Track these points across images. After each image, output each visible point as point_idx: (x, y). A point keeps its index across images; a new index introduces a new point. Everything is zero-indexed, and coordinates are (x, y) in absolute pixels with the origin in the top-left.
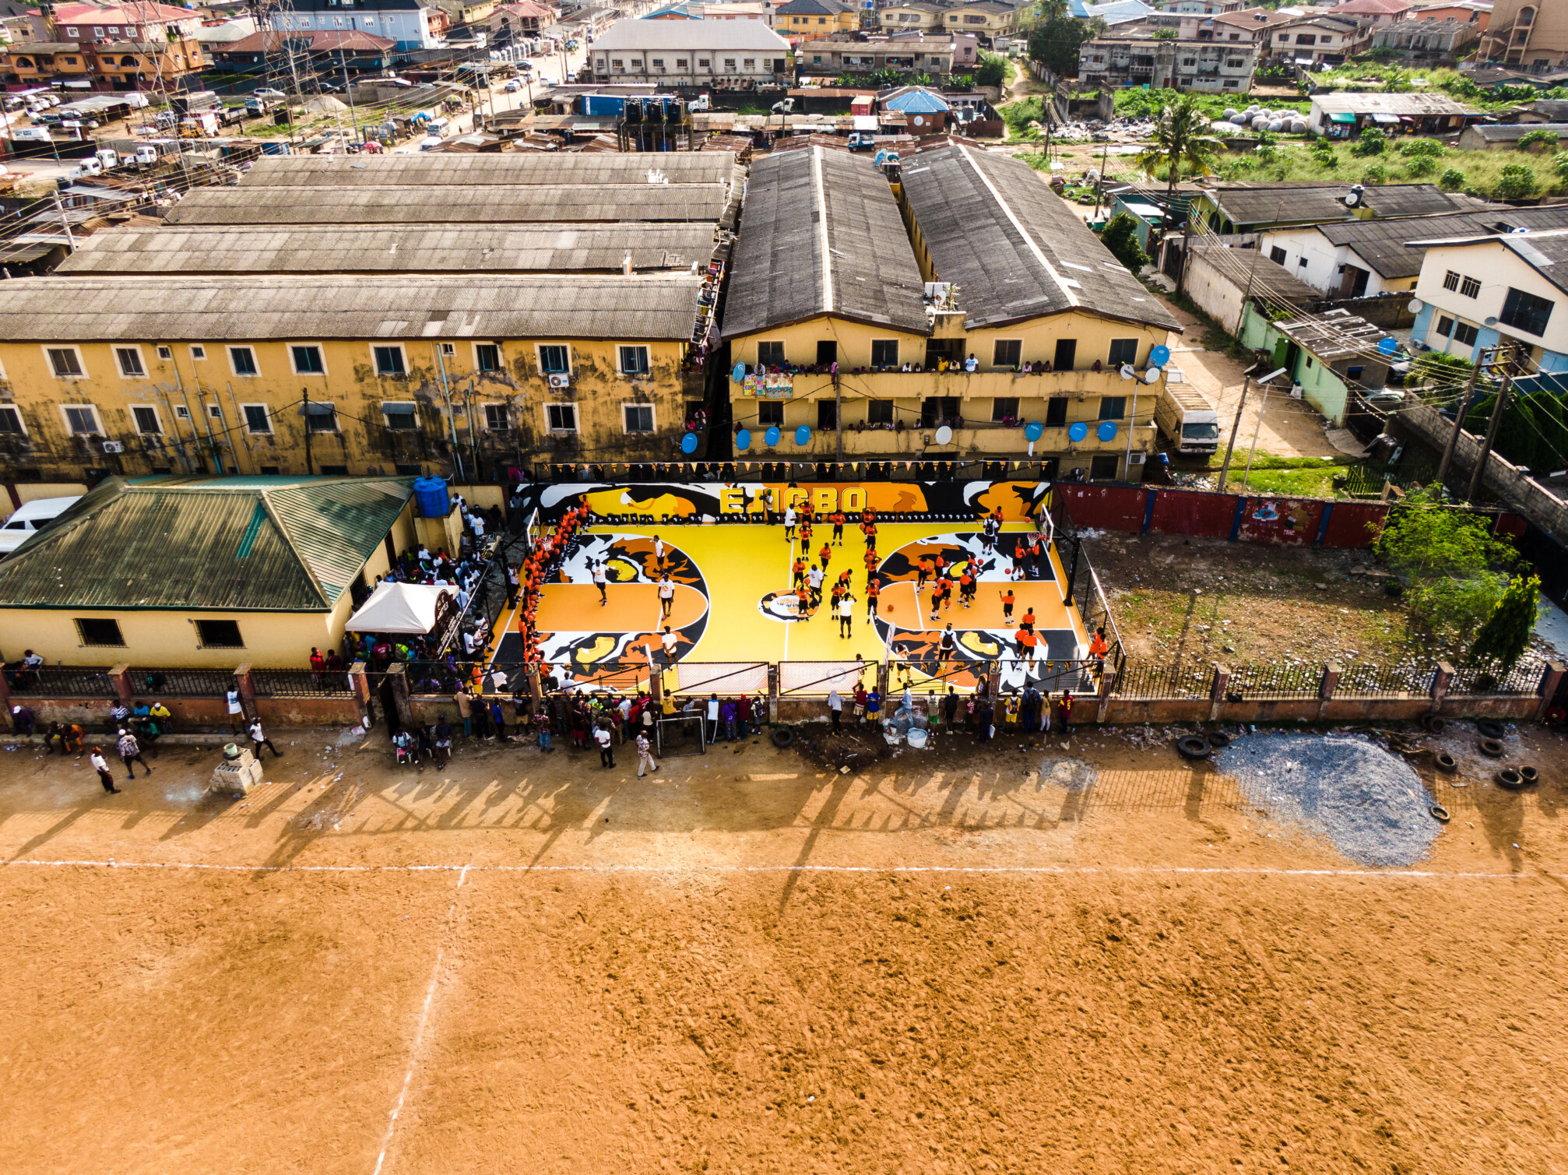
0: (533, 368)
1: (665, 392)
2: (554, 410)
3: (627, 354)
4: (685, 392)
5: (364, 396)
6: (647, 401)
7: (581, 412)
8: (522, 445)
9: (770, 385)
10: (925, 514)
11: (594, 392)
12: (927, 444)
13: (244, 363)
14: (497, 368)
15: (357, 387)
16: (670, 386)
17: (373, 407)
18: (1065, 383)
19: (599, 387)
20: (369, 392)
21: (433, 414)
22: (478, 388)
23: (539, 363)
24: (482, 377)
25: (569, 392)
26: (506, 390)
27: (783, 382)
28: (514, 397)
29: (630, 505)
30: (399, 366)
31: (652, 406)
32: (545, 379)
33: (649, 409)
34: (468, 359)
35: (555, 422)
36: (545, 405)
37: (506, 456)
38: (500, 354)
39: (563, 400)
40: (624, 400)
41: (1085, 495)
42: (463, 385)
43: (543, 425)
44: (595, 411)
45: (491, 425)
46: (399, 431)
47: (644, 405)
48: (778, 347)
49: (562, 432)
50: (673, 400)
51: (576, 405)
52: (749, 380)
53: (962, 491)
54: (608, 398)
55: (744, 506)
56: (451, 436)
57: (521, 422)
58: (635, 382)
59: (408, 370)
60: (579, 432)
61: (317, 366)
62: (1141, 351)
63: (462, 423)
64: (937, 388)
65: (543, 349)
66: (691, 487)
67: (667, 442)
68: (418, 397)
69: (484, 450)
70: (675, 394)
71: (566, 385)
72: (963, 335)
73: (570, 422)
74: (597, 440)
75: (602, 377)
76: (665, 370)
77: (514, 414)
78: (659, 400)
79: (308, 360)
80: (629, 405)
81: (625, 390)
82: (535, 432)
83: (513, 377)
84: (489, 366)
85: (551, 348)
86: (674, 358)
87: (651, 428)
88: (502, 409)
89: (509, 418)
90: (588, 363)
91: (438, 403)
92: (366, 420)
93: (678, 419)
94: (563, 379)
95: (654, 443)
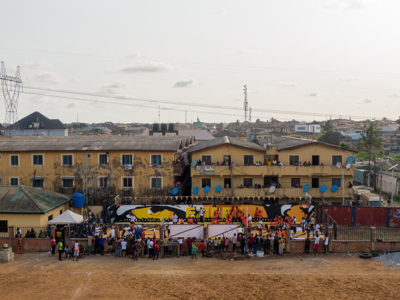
0: (119, 163)
1: (167, 172)
2: (125, 180)
3: (154, 157)
4: (174, 172)
5: (56, 174)
6: (160, 176)
7: (135, 180)
8: (112, 193)
9: (206, 169)
10: (267, 219)
11: (141, 172)
12: (266, 194)
13: (15, 161)
14: (106, 163)
15: (54, 171)
16: (169, 170)
17: (58, 178)
18: (317, 170)
19: (143, 170)
20: (58, 172)
21: (80, 181)
22: (98, 171)
23: (121, 161)
24: (100, 166)
25: (131, 172)
26: (108, 171)
27: (211, 169)
28: (110, 174)
29: (151, 214)
30: (71, 163)
31: (162, 177)
32: (123, 167)
33: (161, 179)
34: (96, 159)
35: (125, 185)
36: (122, 177)
37: (105, 198)
38: (108, 158)
39: (129, 175)
40: (152, 175)
41: (328, 210)
42: (93, 170)
43: (121, 185)
44: (140, 180)
45: (101, 185)
46: (66, 188)
47: (159, 177)
48: (209, 157)
49: (127, 188)
50: (170, 175)
51: (133, 177)
52: (198, 167)
53: (280, 209)
54: (145, 175)
55: (195, 215)
56: (85, 190)
57: (112, 184)
58: (156, 168)
59: (73, 164)
60: (133, 188)
61: (41, 163)
62: (344, 160)
63: (90, 185)
64: (268, 171)
65: (123, 156)
66: (175, 207)
67: (167, 191)
68: (75, 175)
69: (97, 196)
70: (171, 173)
71: (130, 168)
72: (278, 153)
73: (130, 185)
74: (140, 192)
75: (144, 166)
76: (167, 164)
77: (110, 181)
78: (164, 175)
79: (38, 160)
80: (153, 177)
81: (152, 171)
82: (117, 188)
83: (111, 166)
84: (103, 163)
85: (126, 156)
86: (171, 159)
87: (161, 187)
88: (106, 179)
89: (108, 182)
90: (139, 161)
91: (82, 177)
92: (55, 183)
93: (171, 182)
94: (130, 166)
95: (162, 192)
